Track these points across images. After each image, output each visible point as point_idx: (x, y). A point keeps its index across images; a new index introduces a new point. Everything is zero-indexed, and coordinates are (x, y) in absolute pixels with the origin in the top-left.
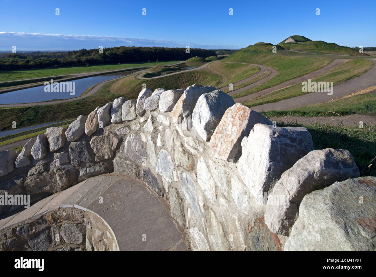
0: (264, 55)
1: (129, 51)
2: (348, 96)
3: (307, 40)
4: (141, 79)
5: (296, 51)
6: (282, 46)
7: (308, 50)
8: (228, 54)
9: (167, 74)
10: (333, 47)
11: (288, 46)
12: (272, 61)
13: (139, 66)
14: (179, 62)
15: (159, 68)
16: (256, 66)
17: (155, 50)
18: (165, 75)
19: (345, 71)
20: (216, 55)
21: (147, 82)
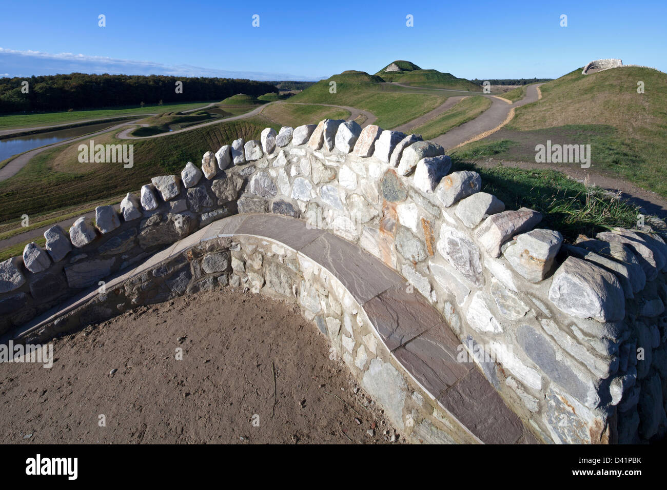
0: (355, 91)
1: (96, 83)
3: (416, 68)
4: (127, 140)
5: (401, 84)
6: (382, 77)
7: (417, 83)
8: (298, 89)
9: (182, 127)
10: (448, 79)
11: (390, 76)
12: (368, 100)
13: (119, 114)
14: (207, 105)
15: (165, 117)
16: (344, 109)
17: (154, 81)
18: (179, 129)
19: (460, 113)
20: (276, 91)
21: (143, 145)
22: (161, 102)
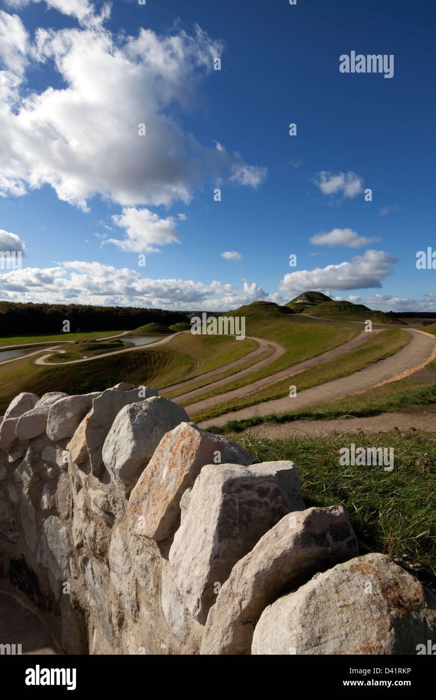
0: (264, 322)
1: (21, 311)
2: (379, 385)
4: (43, 365)
5: (312, 315)
6: (292, 308)
7: (328, 315)
9: (96, 354)
10: (362, 311)
11: (300, 307)
12: (277, 332)
14: (122, 333)
15: (81, 344)
16: (252, 340)
17: (72, 310)
18: (93, 356)
19: (377, 348)
20: (186, 321)
21: (56, 371)
22: (79, 329)
